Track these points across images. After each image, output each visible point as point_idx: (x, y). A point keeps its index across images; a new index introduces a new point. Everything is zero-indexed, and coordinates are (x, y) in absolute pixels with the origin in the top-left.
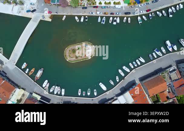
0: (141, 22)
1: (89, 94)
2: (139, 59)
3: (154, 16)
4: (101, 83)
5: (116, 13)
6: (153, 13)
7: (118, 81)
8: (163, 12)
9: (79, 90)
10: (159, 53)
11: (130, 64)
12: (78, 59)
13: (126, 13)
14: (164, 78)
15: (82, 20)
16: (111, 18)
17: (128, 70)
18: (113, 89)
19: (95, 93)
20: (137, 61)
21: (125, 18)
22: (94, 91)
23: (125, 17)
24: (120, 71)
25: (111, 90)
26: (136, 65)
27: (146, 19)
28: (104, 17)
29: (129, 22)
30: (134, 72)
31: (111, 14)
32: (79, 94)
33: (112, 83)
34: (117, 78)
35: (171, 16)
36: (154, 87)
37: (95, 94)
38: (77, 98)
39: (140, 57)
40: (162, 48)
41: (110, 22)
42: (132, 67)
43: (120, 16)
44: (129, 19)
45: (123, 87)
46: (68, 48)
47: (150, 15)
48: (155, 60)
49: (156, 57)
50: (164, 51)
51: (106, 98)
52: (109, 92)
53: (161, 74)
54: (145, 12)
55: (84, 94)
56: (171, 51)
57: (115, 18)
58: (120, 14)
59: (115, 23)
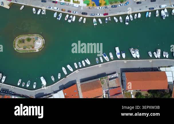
0: (96, 24)
1: (28, 86)
2: (85, 60)
3: (110, 20)
4: (42, 77)
5: (73, 12)
6: (109, 18)
7: (59, 78)
8: (121, 18)
9: (20, 80)
10: (106, 58)
11: (75, 64)
12: (25, 50)
13: (83, 13)
14: (103, 83)
15: (39, 13)
16: (67, 16)
17: (71, 70)
18: (52, 85)
19: (34, 85)
20: (83, 62)
21: (81, 18)
22: (34, 84)
23: (81, 16)
24: (63, 69)
25: (50, 86)
26: (80, 66)
27: (101, 23)
28: (61, 13)
29: (84, 22)
30: (77, 72)
31: (69, 11)
32: (19, 84)
33: (53, 79)
34: (59, 75)
35: (127, 23)
36: (88, 91)
37: (34, 87)
38: (15, 88)
39: (87, 59)
40: (111, 54)
41: (66, 19)
42: (76, 67)
43: (77, 15)
44: (85, 19)
45: (63, 85)
46: (18, 38)
47: (107, 19)
48: (100, 64)
49: (102, 61)
50: (112, 56)
51: (43, 93)
52: (48, 88)
53: (99, 79)
54: (102, 16)
55: (23, 85)
56: (119, 58)
57: (71, 17)
58: (77, 13)
59: (69, 21)
